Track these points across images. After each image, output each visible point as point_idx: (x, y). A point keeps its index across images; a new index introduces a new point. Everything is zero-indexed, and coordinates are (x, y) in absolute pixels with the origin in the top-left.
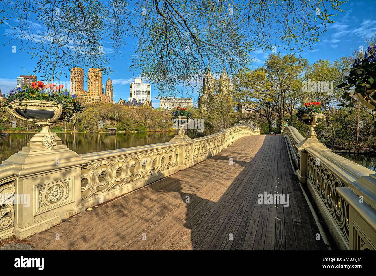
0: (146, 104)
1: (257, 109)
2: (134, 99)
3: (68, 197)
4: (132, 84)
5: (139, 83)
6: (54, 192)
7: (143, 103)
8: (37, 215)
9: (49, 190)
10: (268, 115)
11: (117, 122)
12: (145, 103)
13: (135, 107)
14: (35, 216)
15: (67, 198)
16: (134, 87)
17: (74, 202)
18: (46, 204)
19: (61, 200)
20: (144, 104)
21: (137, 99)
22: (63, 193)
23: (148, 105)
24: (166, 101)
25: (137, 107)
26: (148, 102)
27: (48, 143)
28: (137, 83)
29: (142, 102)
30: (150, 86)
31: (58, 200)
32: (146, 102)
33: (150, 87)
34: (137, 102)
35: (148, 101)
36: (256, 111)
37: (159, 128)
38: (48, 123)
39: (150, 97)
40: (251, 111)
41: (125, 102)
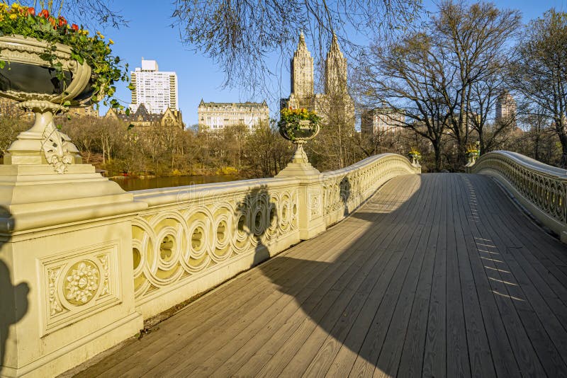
0: (169, 116)
1: (410, 122)
2: (142, 106)
3: (108, 291)
4: (136, 73)
5: (152, 71)
6: (81, 277)
7: (162, 116)
8: (47, 335)
9: (69, 274)
10: (434, 134)
11: (106, 157)
12: (166, 115)
13: (144, 124)
14: (44, 337)
15: (106, 293)
16: (139, 80)
17: (120, 303)
18: (65, 308)
19: (95, 298)
20: (164, 118)
21: (147, 107)
22: (97, 282)
23: (173, 118)
24: (211, 109)
25: (149, 123)
26: (173, 113)
27: (55, 157)
28: (146, 71)
29: (159, 113)
30: (176, 77)
31: (90, 298)
32: (169, 112)
33: (176, 80)
34: (149, 113)
35: (173, 110)
36: (409, 126)
37: (198, 167)
38: (52, 106)
39: (177, 102)
40: (398, 126)
41: (120, 114)
